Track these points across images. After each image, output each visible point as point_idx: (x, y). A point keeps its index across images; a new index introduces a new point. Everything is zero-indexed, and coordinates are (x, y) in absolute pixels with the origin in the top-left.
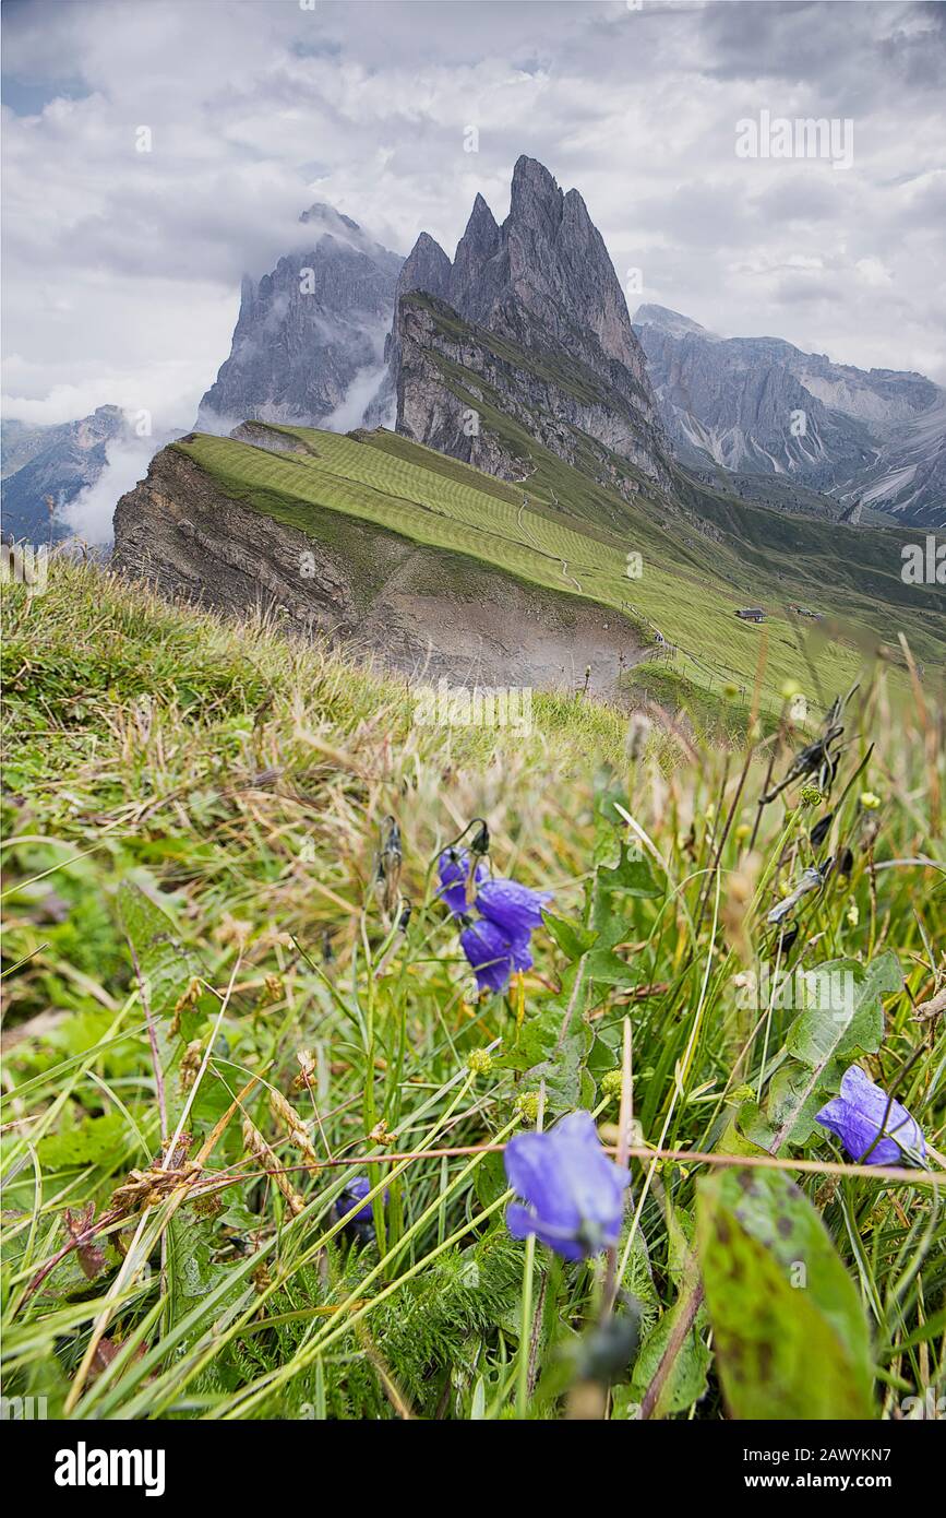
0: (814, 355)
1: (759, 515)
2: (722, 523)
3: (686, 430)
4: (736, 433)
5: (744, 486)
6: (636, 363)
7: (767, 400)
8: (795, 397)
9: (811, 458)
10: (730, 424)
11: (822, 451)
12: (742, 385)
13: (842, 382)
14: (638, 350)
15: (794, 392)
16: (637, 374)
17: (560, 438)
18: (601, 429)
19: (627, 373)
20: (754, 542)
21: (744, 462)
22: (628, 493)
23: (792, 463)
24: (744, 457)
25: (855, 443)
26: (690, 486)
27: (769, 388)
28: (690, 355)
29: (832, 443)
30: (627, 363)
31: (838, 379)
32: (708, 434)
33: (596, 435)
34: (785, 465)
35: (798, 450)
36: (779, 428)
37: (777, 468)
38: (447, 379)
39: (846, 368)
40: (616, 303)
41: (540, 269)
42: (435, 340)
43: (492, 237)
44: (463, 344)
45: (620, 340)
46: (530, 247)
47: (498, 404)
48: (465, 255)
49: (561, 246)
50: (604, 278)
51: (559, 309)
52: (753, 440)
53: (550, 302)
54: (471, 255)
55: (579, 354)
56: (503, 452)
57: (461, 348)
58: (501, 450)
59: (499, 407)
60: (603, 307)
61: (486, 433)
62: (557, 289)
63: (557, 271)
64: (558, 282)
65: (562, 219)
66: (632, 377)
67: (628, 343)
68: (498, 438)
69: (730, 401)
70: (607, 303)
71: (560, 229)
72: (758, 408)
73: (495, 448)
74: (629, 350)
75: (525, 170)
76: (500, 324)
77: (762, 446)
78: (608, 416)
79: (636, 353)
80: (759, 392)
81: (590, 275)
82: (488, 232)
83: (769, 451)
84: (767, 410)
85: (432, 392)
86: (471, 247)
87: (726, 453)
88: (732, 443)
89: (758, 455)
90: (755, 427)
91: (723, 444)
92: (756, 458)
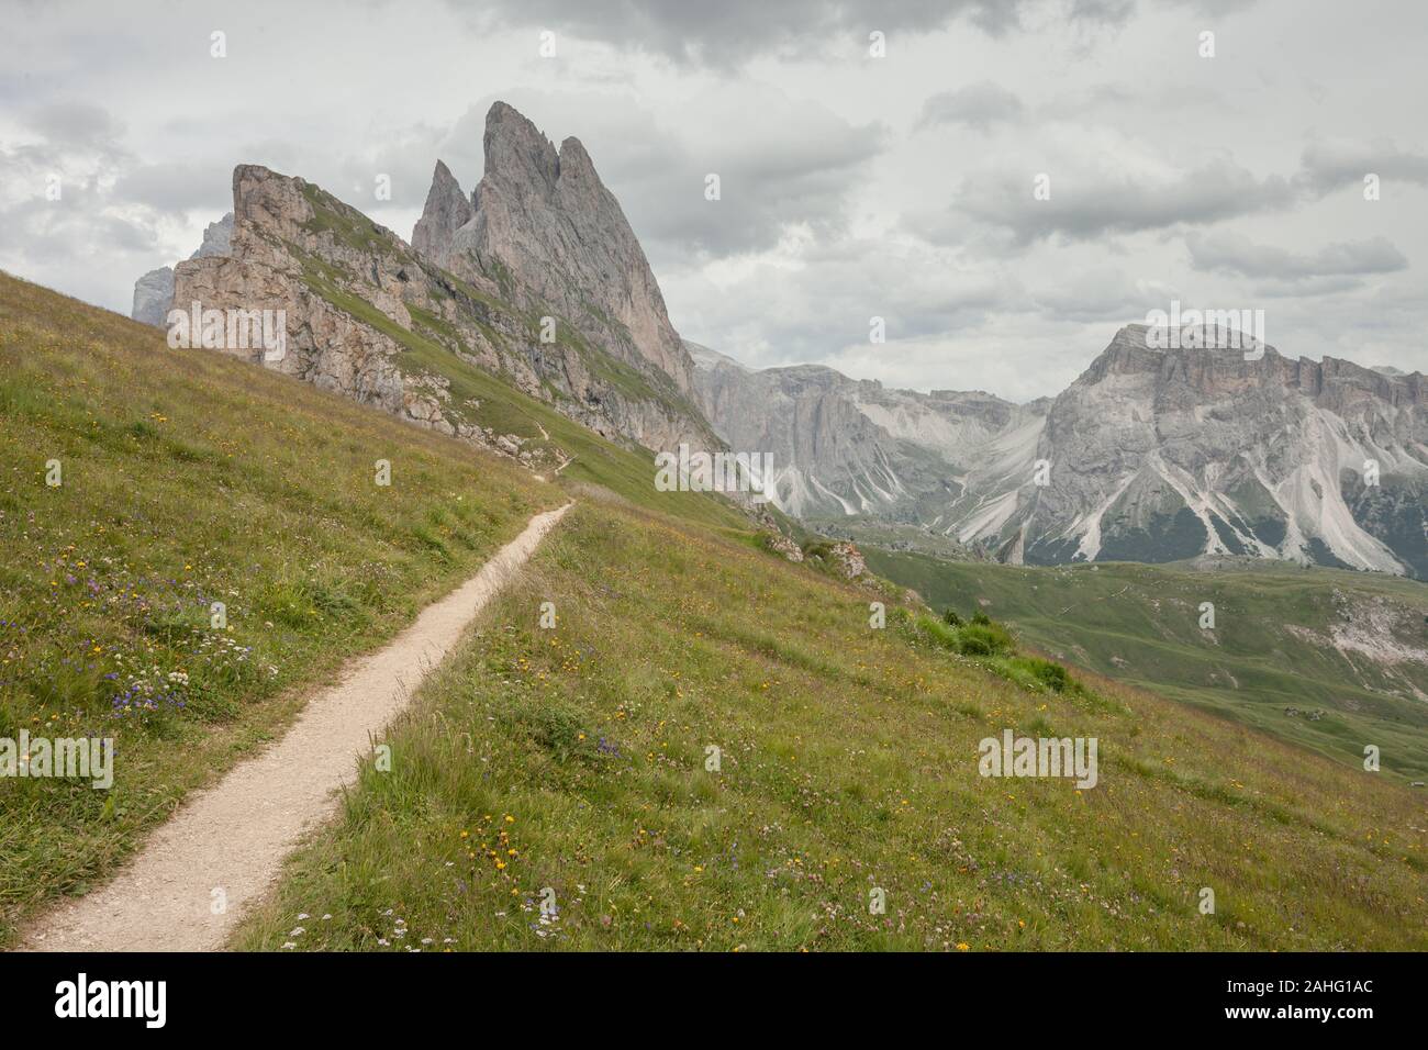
0: (864, 381)
6: (680, 369)
7: (825, 432)
8: (855, 426)
9: (887, 496)
10: (782, 462)
11: (898, 486)
12: (791, 417)
13: (901, 408)
14: (681, 352)
15: (854, 420)
16: (684, 385)
21: (808, 508)
23: (865, 503)
24: (808, 503)
25: (935, 474)
27: (824, 417)
28: (725, 386)
29: (908, 476)
30: (669, 369)
31: (896, 405)
34: (856, 503)
35: (869, 487)
36: (843, 463)
37: (850, 511)
39: (903, 393)
40: (646, 286)
41: (533, 232)
42: (313, 238)
43: (461, 214)
44: (380, 251)
45: (656, 339)
46: (516, 204)
47: (456, 346)
48: (425, 242)
49: (561, 208)
50: (627, 252)
51: (566, 281)
52: (813, 479)
53: (552, 270)
54: (433, 239)
55: (605, 342)
56: (462, 427)
57: (375, 260)
58: (453, 422)
59: (458, 351)
60: (628, 292)
61: (410, 381)
62: (562, 259)
63: (558, 238)
64: (561, 251)
65: (559, 174)
66: (676, 386)
67: (667, 342)
68: (444, 393)
69: (779, 436)
70: (635, 286)
71: (557, 187)
72: (815, 443)
73: (438, 416)
74: (669, 353)
75: (502, 120)
76: (469, 271)
77: (826, 487)
78: (670, 420)
79: (680, 357)
80: (813, 424)
81: (605, 247)
82: (455, 207)
83: (835, 492)
84: (826, 444)
85: (263, 295)
86: (433, 230)
87: (784, 498)
88: (790, 485)
89: (823, 497)
90: (814, 465)
91: (778, 488)
92: (822, 501)
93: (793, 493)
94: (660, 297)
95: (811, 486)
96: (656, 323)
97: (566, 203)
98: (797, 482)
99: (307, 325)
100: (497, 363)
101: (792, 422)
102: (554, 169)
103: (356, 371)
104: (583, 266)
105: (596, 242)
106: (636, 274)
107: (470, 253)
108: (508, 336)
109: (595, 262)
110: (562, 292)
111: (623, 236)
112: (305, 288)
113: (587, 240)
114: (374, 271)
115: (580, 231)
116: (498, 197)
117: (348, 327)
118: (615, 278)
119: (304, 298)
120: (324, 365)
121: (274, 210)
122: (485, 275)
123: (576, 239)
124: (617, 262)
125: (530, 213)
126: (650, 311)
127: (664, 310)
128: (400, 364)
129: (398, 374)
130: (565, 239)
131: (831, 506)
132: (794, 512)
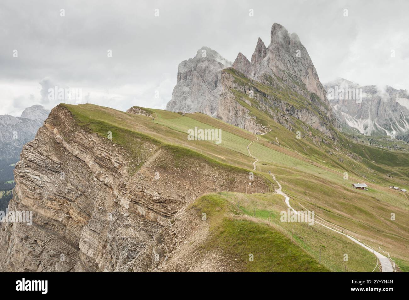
1: (378, 151)
2: (361, 154)
3: (347, 121)
4: (369, 122)
5: (372, 141)
6: (322, 94)
7: (381, 108)
8: (394, 106)
9: (403, 130)
10: (365, 117)
12: (370, 103)
14: (323, 89)
15: (393, 104)
16: (322, 98)
17: (286, 121)
18: (306, 118)
19: (318, 98)
20: (377, 162)
21: (373, 133)
22: (316, 142)
23: (394, 132)
24: (373, 131)
26: (346, 140)
30: (319, 94)
32: (357, 122)
33: (304, 120)
35: (397, 127)
36: (388, 118)
37: (388, 134)
38: (236, 98)
40: (313, 72)
41: (281, 61)
42: (235, 84)
43: (264, 52)
44: (246, 86)
45: (315, 86)
46: (277, 54)
47: (258, 107)
48: (255, 59)
49: (290, 53)
50: (307, 63)
51: (289, 75)
52: (376, 123)
53: (285, 72)
54: (257, 59)
55: (297, 91)
56: (257, 124)
57: (245, 87)
58: (256, 123)
59: (258, 108)
60: (307, 74)
61: (251, 117)
62: (289, 68)
63: (288, 62)
64: (289, 66)
65: (290, 43)
66: (320, 99)
67: (318, 87)
68: (255, 119)
69: (366, 109)
70: (309, 73)
71: (289, 47)
72: (378, 111)
73: (254, 123)
74: (319, 90)
75: (276, 28)
76: (263, 80)
77: (381, 126)
78: (309, 113)
79: (322, 91)
80: (377, 105)
81: (301, 62)
82: (263, 50)
83: (384, 128)
84: (382, 112)
85: (230, 102)
86: (257, 56)
87: (365, 129)
88: (368, 125)
89: (379, 129)
90: (377, 119)
91: (364, 126)
92: (378, 131)
93: (369, 128)
94: (317, 75)
95: (375, 125)
96: (315, 82)
97: (291, 51)
98: (370, 124)
99: (236, 107)
100: (265, 109)
101: (371, 105)
102: (288, 42)
103: (243, 114)
104: (295, 68)
105: (299, 61)
106: (310, 69)
107: (264, 75)
108: (269, 99)
109: (298, 67)
110: (287, 78)
111: (307, 59)
112: (236, 101)
113: (296, 61)
114: (245, 89)
115: (295, 59)
116: (273, 52)
117: (242, 107)
118: (304, 71)
119: (236, 103)
120: (238, 113)
121: (228, 79)
122: (267, 80)
123: (294, 61)
124: (305, 66)
125: (281, 56)
126: (314, 79)
127: (318, 78)
128: (250, 115)
129: (249, 116)
130: (290, 61)
131: (382, 133)
132: (368, 134)
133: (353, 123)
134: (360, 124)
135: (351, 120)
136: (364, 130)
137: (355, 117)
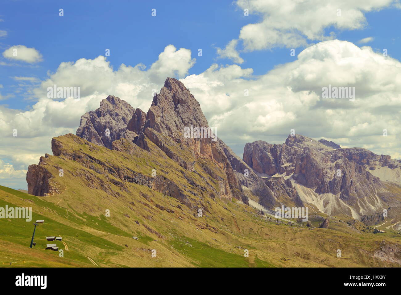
0: (382, 156)
4: (330, 196)
9: (373, 208)
10: (327, 191)
11: (379, 204)
21: (334, 211)
24: (335, 209)
29: (385, 199)
31: (396, 167)
32: (316, 196)
34: (357, 210)
35: (365, 203)
57: (74, 154)
87: (325, 206)
88: (328, 201)
89: (343, 207)
90: (341, 192)
91: (324, 202)
92: (342, 208)
93: (330, 204)
95: (338, 202)
98: (332, 200)
121: (57, 147)
131: (345, 211)
132: (328, 212)
133: (312, 197)
134: (319, 199)
135: (309, 194)
136: (323, 208)
137: (315, 190)
